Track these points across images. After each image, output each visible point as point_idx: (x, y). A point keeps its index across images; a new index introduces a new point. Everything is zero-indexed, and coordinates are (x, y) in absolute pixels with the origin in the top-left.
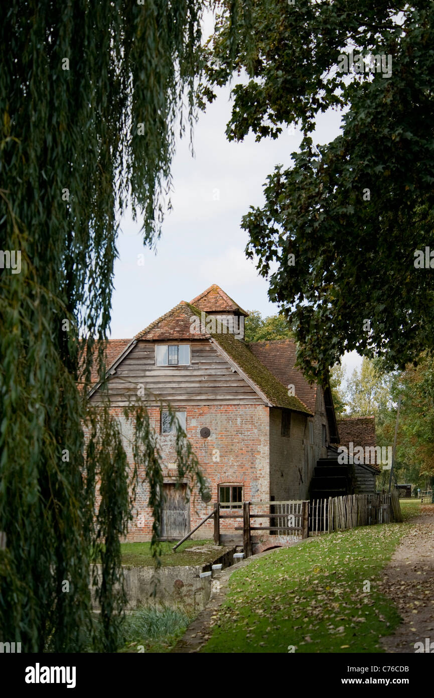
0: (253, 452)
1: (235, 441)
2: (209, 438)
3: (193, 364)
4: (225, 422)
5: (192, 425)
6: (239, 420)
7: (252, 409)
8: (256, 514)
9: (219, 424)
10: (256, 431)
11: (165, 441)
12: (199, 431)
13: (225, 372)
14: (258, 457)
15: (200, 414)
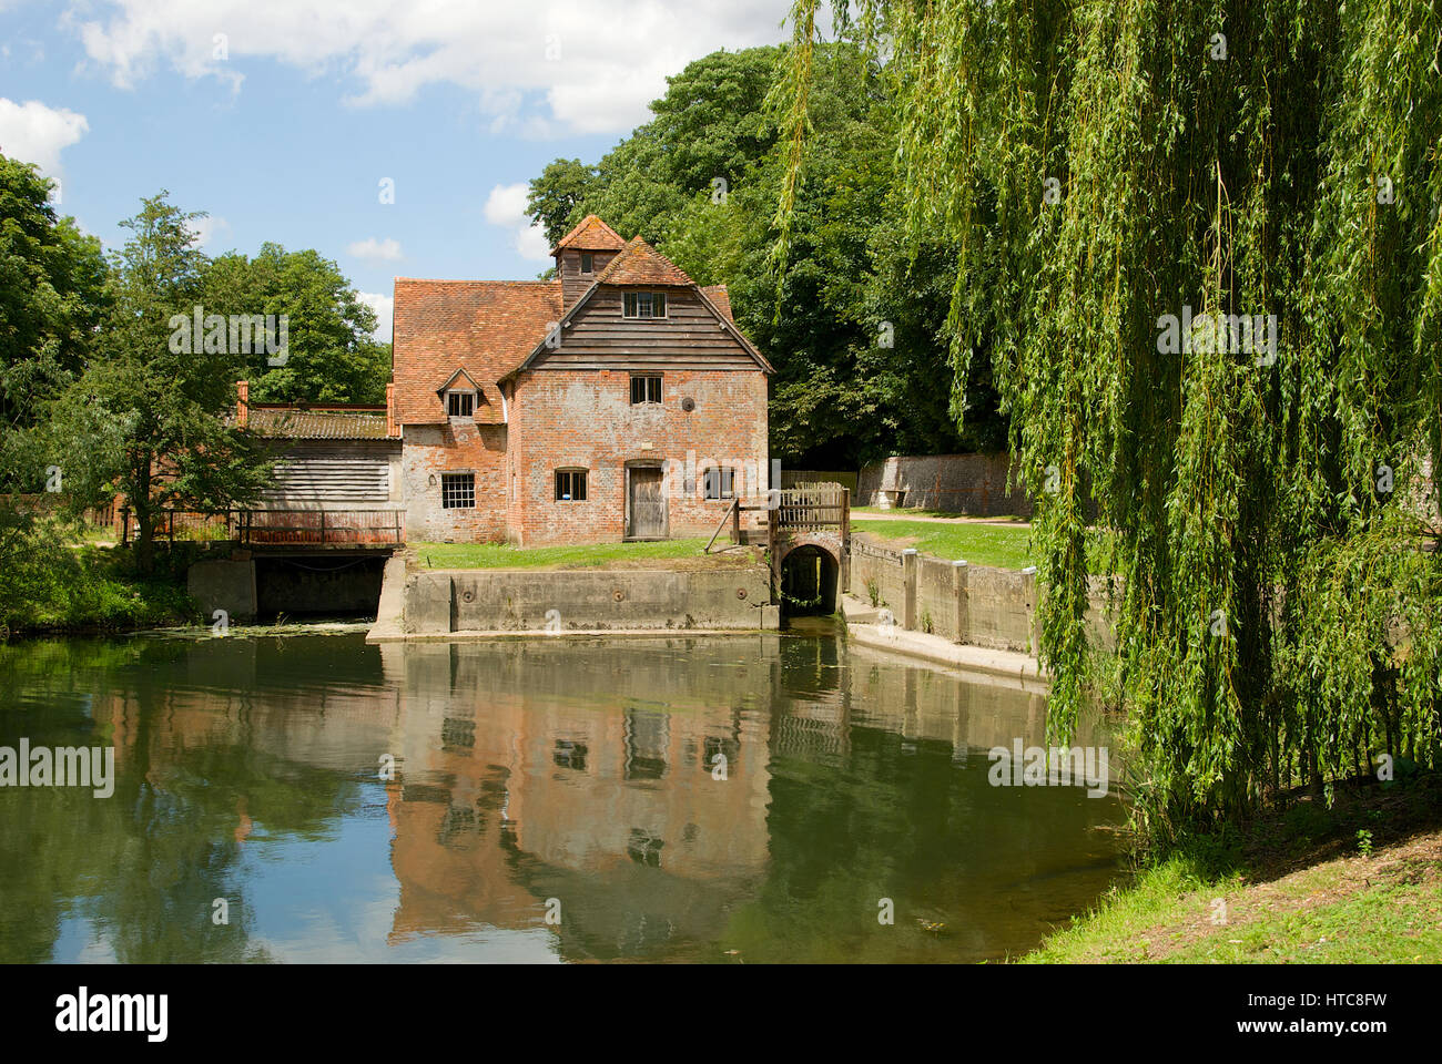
0: (748, 429)
1: (725, 414)
2: (694, 412)
3: (671, 317)
4: (713, 392)
5: (671, 394)
6: (730, 389)
7: (746, 375)
8: (752, 505)
9: (706, 395)
10: (751, 403)
11: (637, 414)
12: (680, 402)
13: (712, 329)
14: (754, 435)
15: (682, 381)
